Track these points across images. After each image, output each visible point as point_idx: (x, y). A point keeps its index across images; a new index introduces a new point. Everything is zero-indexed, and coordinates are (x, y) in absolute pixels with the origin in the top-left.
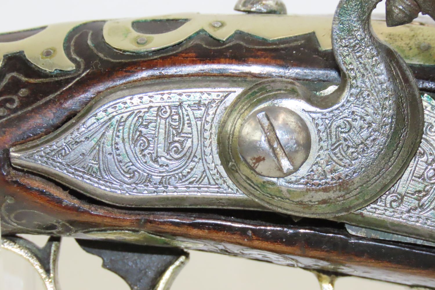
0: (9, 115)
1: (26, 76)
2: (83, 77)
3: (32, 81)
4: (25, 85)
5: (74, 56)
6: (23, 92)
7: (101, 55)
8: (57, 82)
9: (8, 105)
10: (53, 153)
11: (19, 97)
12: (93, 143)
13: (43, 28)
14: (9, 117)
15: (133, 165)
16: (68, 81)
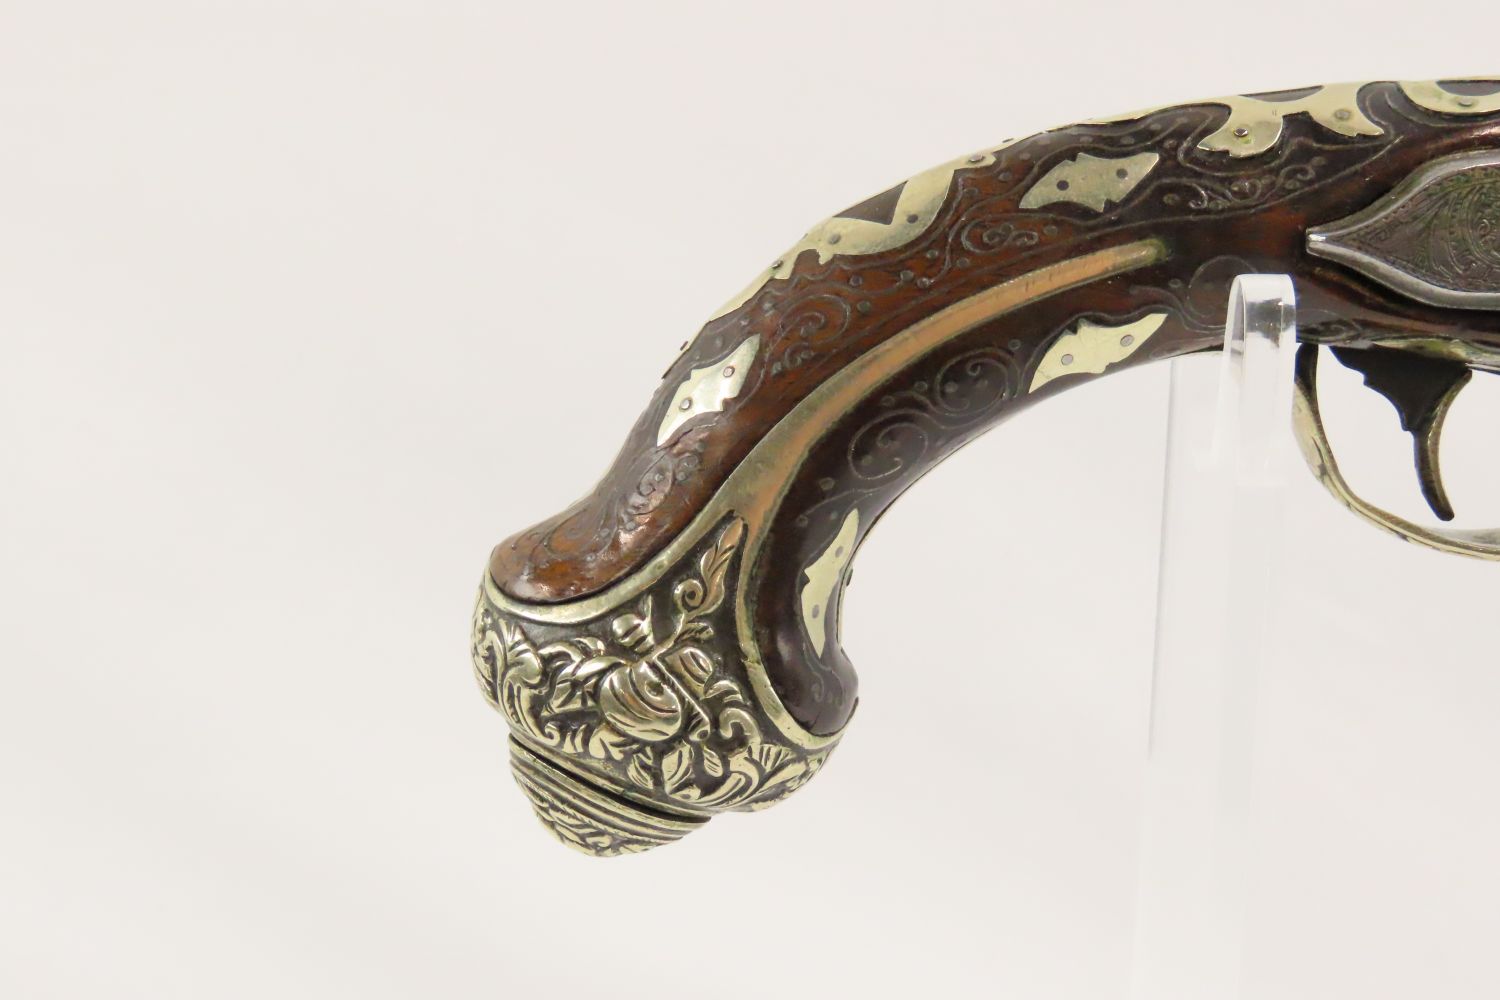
0: (1302, 188)
1: (1318, 141)
2: (1397, 144)
3: (1327, 147)
4: (1320, 152)
5: (1376, 119)
6: (1317, 160)
7: (1415, 119)
8: (1362, 149)
9: (1299, 176)
10: (1369, 236)
11: (1313, 167)
12: (1421, 225)
13: (1319, 88)
14: (1302, 191)
15: (1470, 254)
16: (1376, 150)
